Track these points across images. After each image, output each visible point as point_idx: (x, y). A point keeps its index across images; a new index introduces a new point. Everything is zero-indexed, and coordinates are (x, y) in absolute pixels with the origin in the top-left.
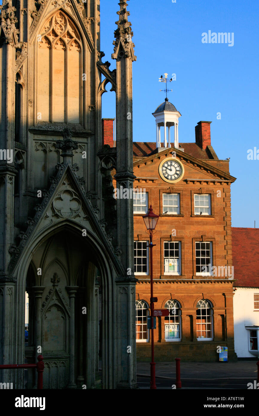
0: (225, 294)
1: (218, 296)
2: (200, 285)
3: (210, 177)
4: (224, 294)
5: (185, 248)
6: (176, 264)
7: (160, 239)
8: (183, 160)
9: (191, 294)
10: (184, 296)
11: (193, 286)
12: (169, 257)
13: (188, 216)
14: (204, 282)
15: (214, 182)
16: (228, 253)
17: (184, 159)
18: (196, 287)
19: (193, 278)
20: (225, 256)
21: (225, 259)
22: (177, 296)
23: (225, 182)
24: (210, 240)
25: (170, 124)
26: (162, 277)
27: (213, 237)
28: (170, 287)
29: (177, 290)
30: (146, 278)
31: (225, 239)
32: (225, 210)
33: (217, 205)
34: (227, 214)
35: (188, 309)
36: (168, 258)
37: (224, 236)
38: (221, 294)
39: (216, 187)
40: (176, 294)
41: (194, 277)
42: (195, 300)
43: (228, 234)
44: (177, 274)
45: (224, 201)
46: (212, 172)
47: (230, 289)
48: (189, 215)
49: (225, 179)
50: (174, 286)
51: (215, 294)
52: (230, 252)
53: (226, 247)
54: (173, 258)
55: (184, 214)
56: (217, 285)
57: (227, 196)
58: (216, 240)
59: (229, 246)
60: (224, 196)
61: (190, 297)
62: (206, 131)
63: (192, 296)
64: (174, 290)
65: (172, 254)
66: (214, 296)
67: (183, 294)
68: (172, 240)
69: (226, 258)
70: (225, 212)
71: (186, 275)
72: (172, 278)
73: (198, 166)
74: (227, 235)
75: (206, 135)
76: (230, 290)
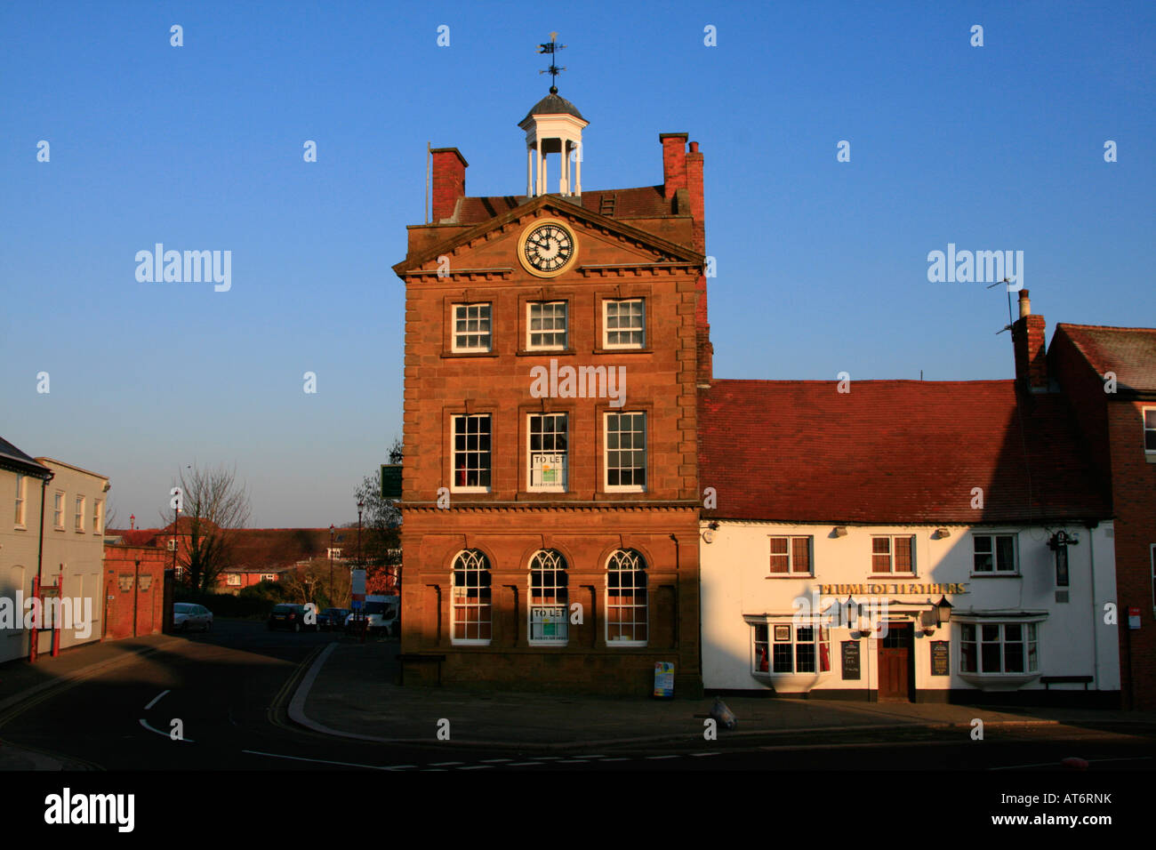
0: (676, 537)
1: (659, 541)
2: (613, 514)
3: (642, 258)
4: (673, 537)
5: (576, 429)
6: (559, 466)
7: (517, 410)
8: (576, 223)
9: (593, 537)
10: (576, 539)
11: (596, 517)
13: (586, 352)
14: (624, 507)
15: (651, 269)
16: (686, 438)
18: (603, 519)
19: (594, 500)
20: (678, 443)
21: (679, 452)
22: (556, 540)
23: (678, 268)
24: (639, 407)
26: (518, 497)
27: (647, 400)
28: (539, 520)
29: (557, 527)
31: (678, 405)
32: (680, 335)
33: (660, 324)
34: (685, 342)
35: (583, 572)
36: (540, 453)
37: (677, 397)
38: (667, 537)
39: (657, 280)
40: (554, 536)
41: (597, 497)
42: (601, 550)
43: (685, 392)
44: (560, 489)
45: (677, 314)
46: (646, 246)
47: (689, 524)
48: (588, 350)
49: (679, 259)
50: (549, 517)
51: (651, 536)
52: (691, 435)
53: (680, 423)
54: (553, 453)
55: (577, 349)
56: (657, 516)
57: (685, 300)
58: (655, 406)
59: (691, 421)
60: (679, 301)
61: (589, 543)
62: (674, 155)
63: (595, 541)
64: (549, 527)
65: (549, 445)
66: (648, 542)
67: (573, 537)
68: (546, 410)
69: (681, 450)
70: (679, 340)
71: (579, 491)
72: (543, 499)
73: (612, 233)
74: (683, 394)
75: (674, 165)
76: (689, 527)
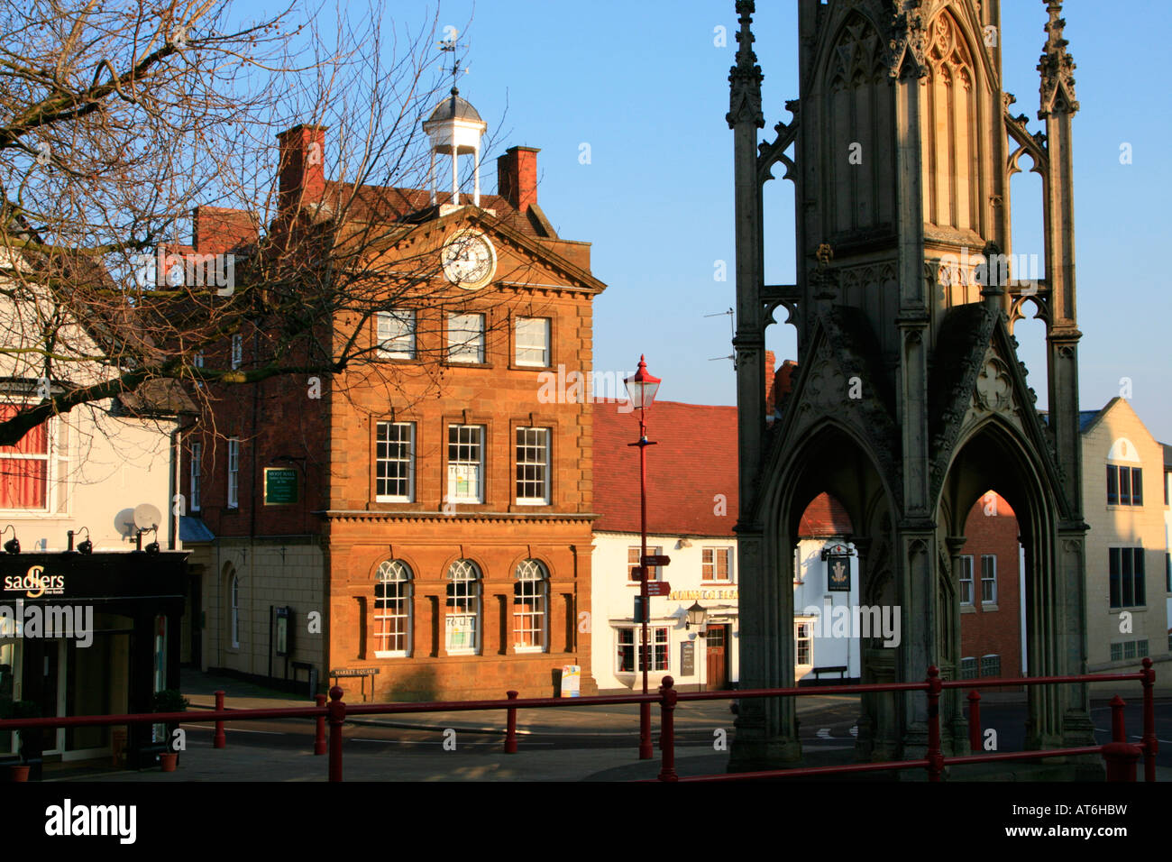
0: (577, 548)
1: (561, 551)
2: (524, 525)
3: (549, 281)
4: (573, 548)
5: (494, 441)
6: (473, 477)
7: (440, 419)
8: (494, 238)
9: (504, 548)
10: (490, 550)
11: (510, 528)
12: (458, 462)
13: (501, 367)
14: (534, 519)
15: (558, 292)
16: (585, 455)
17: (499, 235)
18: (515, 530)
19: (509, 511)
20: (578, 460)
21: (578, 468)
22: (474, 551)
23: (582, 293)
24: (546, 424)
25: (465, 150)
26: (442, 507)
27: (553, 417)
28: (459, 531)
29: (476, 538)
30: (408, 510)
31: (578, 423)
32: (580, 357)
33: (564, 345)
34: (584, 364)
35: (497, 581)
36: (456, 464)
37: (578, 416)
38: (567, 547)
39: (561, 303)
40: (472, 547)
41: (512, 509)
42: (512, 560)
43: (585, 412)
44: (475, 500)
45: (578, 337)
46: (556, 269)
47: (586, 536)
48: (504, 365)
49: (583, 285)
50: (469, 527)
51: (554, 548)
52: (588, 453)
53: (580, 441)
54: (467, 464)
55: (494, 363)
56: (560, 527)
57: (585, 324)
58: (560, 423)
59: (587, 440)
60: (579, 325)
61: (502, 553)
63: (507, 551)
64: (469, 538)
65: (464, 455)
66: (551, 552)
67: (487, 548)
68: (467, 422)
69: (580, 466)
70: (579, 362)
71: (495, 502)
72: (465, 510)
73: (527, 252)
74: (582, 413)
76: (586, 538)
